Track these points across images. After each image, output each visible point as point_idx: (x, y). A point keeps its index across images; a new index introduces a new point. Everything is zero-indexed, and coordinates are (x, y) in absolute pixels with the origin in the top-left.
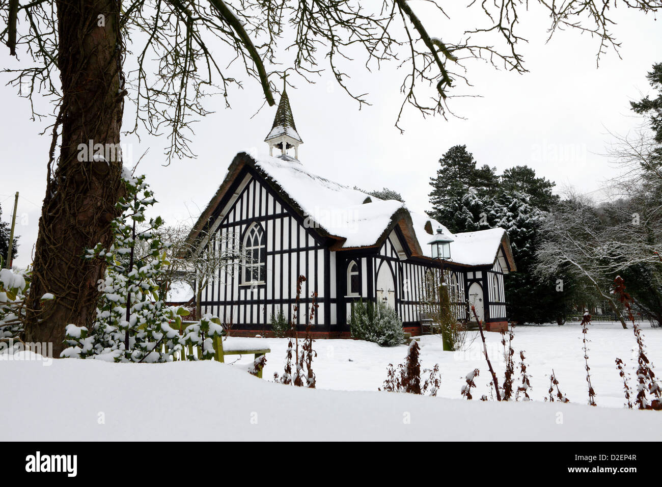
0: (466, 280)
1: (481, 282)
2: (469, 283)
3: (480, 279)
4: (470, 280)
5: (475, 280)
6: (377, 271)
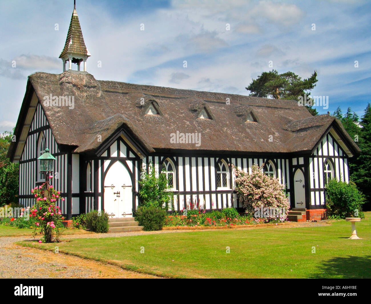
0: (291, 166)
1: (303, 168)
2: (294, 169)
3: (302, 166)
4: (295, 166)
5: (298, 166)
6: (105, 171)
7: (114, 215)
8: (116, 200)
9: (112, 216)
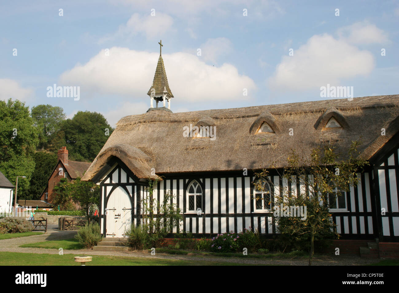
6: (107, 196)
7: (115, 235)
8: (117, 221)
9: (113, 236)
